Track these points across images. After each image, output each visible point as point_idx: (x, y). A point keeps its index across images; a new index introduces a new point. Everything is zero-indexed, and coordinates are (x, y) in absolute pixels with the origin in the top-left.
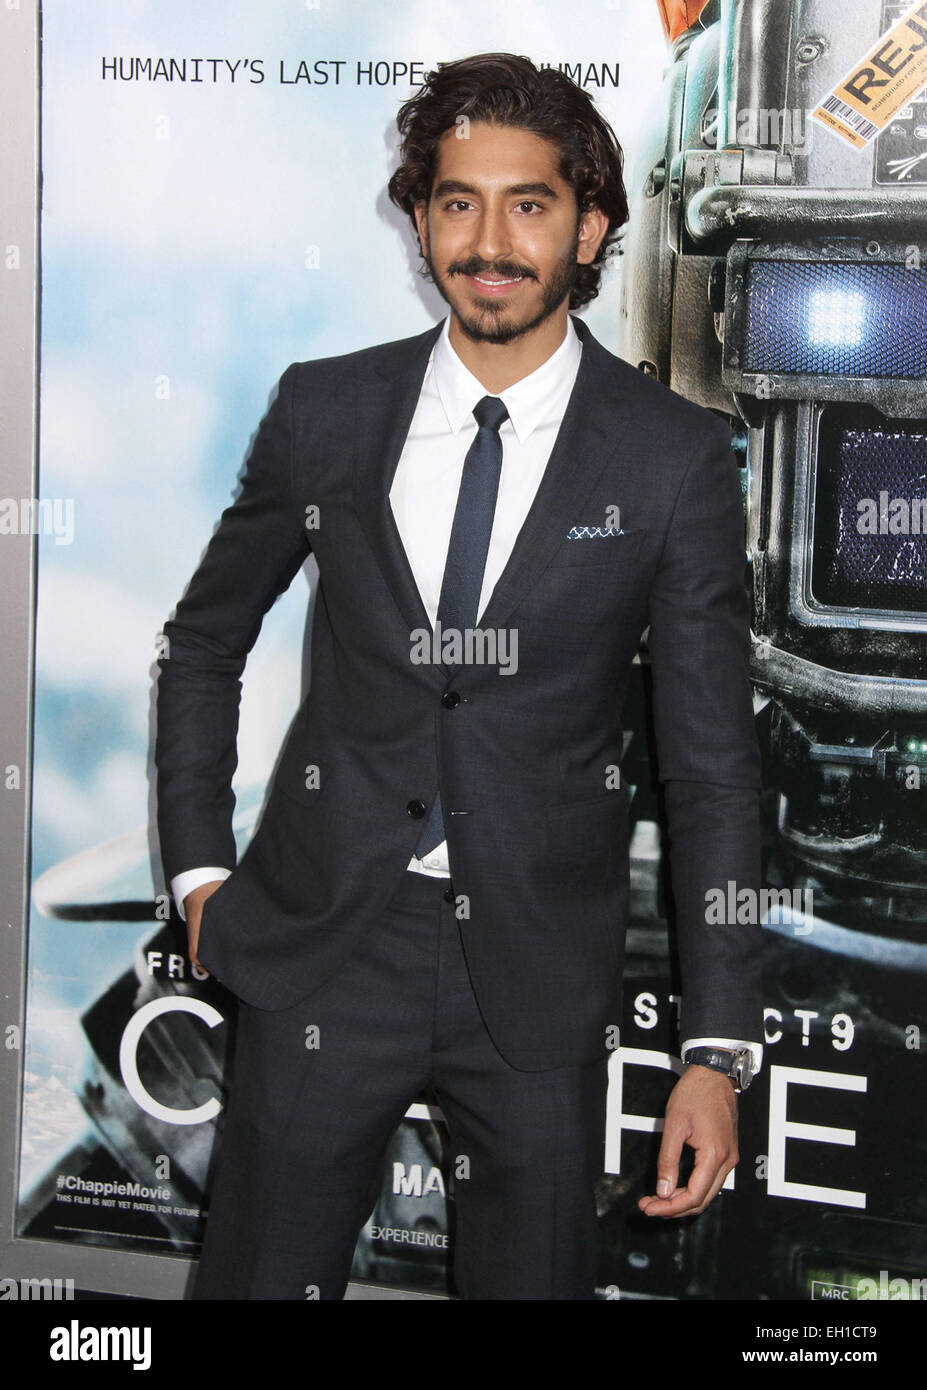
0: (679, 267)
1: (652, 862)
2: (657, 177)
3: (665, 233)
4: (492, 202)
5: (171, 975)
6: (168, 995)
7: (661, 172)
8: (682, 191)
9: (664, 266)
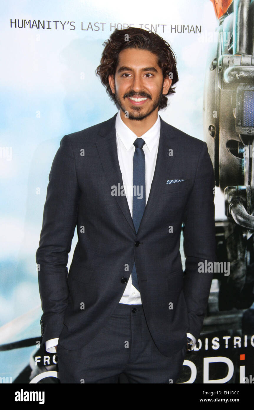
0: (222, 93)
1: (216, 293)
2: (214, 64)
3: (217, 82)
4: (138, 73)
5: (45, 364)
6: (43, 372)
7: (215, 62)
8: (222, 69)
9: (217, 93)
